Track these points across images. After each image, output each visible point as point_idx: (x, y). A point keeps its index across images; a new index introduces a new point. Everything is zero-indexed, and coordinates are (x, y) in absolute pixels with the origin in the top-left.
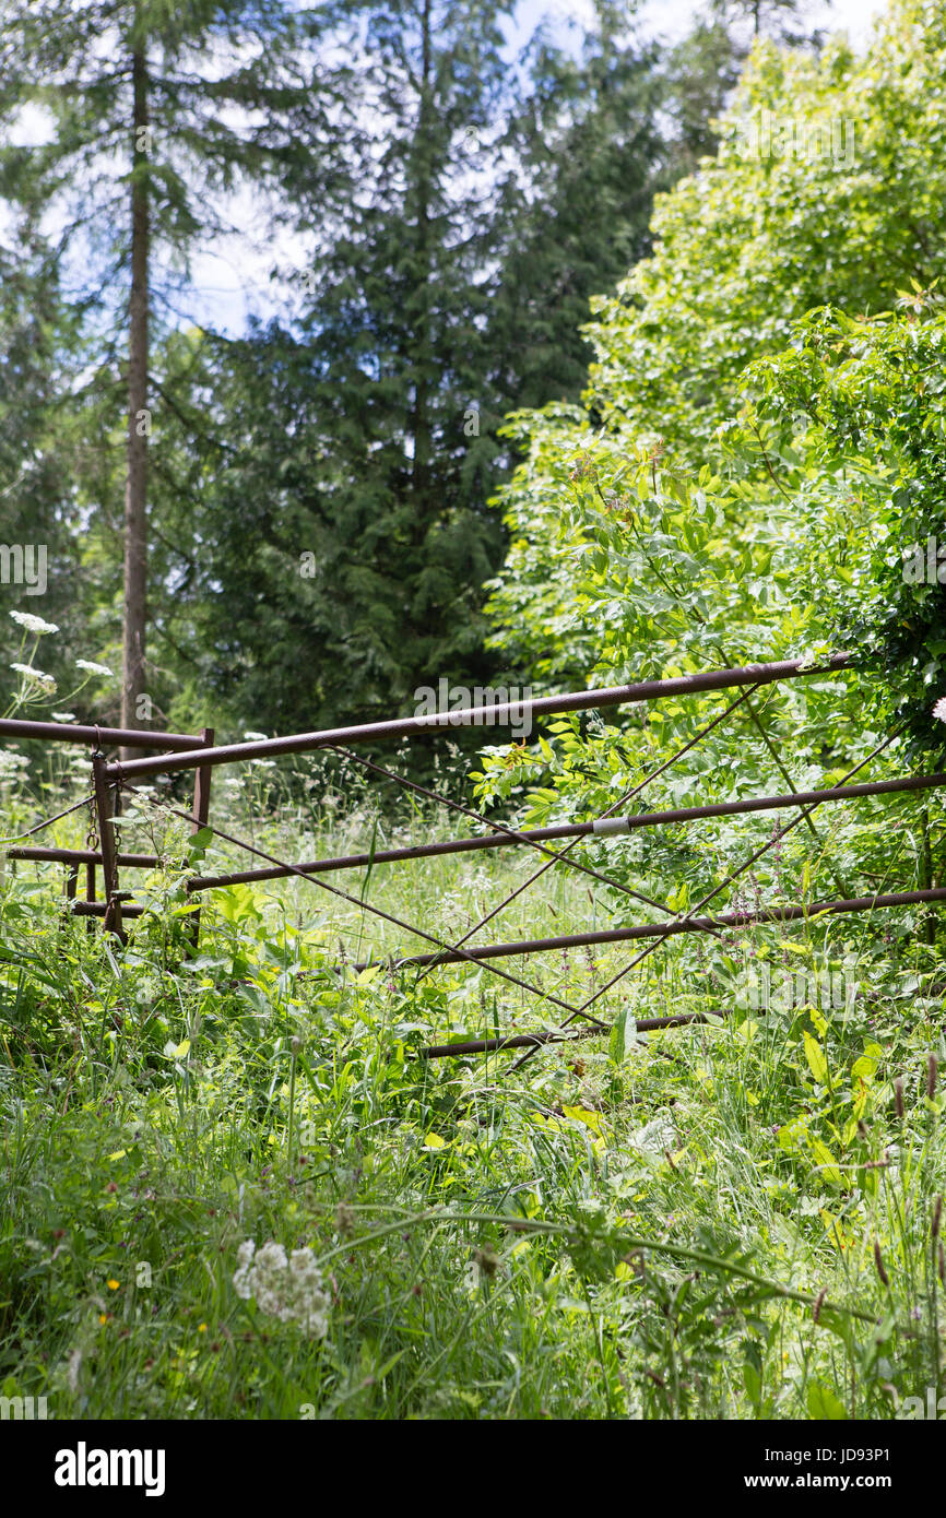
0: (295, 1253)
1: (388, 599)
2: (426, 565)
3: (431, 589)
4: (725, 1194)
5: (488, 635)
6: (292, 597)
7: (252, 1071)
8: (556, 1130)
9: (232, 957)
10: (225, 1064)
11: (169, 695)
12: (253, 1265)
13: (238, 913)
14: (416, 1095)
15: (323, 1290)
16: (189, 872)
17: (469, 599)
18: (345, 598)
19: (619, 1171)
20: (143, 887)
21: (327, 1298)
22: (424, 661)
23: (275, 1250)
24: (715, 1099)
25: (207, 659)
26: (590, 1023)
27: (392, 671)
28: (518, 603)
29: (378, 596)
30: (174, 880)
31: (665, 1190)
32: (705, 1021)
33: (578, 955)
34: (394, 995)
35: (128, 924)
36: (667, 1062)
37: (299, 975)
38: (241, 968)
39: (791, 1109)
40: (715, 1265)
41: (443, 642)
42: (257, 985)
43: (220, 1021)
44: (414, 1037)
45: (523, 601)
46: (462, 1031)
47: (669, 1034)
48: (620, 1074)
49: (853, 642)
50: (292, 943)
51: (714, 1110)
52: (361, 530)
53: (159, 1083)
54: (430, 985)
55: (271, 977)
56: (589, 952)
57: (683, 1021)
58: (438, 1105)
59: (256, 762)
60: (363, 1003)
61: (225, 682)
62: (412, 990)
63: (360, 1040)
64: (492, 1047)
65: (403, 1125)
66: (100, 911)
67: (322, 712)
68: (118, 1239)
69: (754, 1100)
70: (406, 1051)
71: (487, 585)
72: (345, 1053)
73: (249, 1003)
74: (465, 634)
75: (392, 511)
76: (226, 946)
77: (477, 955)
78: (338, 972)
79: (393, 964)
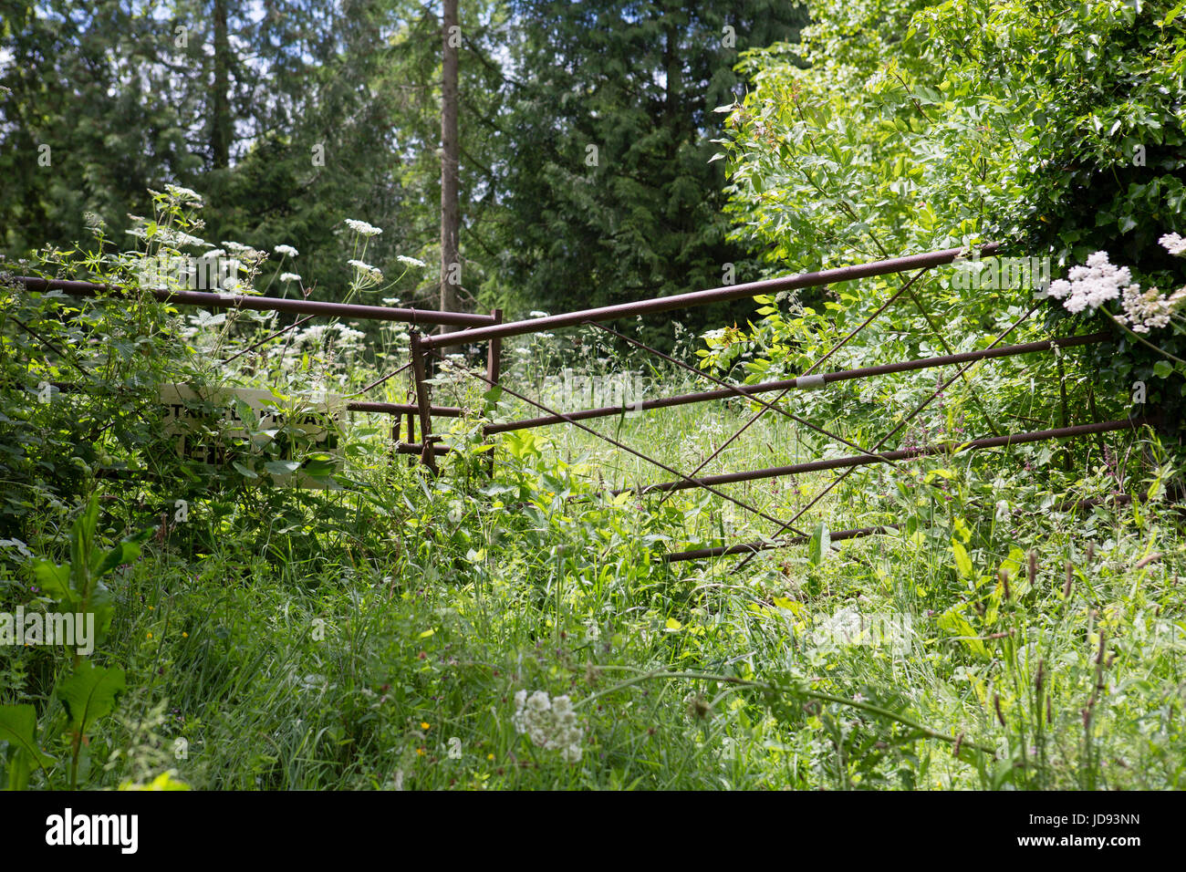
0: (556, 699)
1: (647, 203)
2: (678, 174)
3: (682, 195)
4: (897, 665)
5: (728, 231)
6: (570, 203)
7: (533, 571)
8: (768, 616)
9: (519, 485)
10: (513, 565)
11: (477, 283)
12: (525, 708)
13: (522, 452)
14: (660, 589)
15: (578, 727)
16: (484, 420)
17: (712, 201)
18: (613, 202)
19: (815, 646)
20: (450, 432)
21: (581, 732)
22: (677, 252)
23: (542, 696)
24: (892, 593)
25: (507, 254)
26: (795, 535)
27: (651, 259)
28: (751, 203)
29: (639, 200)
30: (473, 426)
31: (851, 661)
32: (884, 532)
33: (785, 482)
34: (642, 514)
35: (440, 461)
36: (855, 564)
37: (569, 499)
38: (525, 493)
39: (952, 598)
40: (878, 713)
41: (692, 237)
42: (537, 506)
43: (509, 533)
44: (658, 546)
45: (754, 202)
46: (696, 541)
47: (856, 543)
48: (818, 574)
49: (1001, 234)
50: (564, 474)
51: (891, 601)
52: (627, 147)
53: (465, 581)
54: (671, 505)
55: (547, 500)
56: (793, 480)
57: (867, 533)
58: (678, 597)
59: (539, 334)
60: (618, 520)
61: (520, 271)
62: (657, 510)
63: (617, 547)
64: (718, 553)
65: (649, 612)
66: (418, 450)
67: (597, 294)
68: (431, 695)
69: (923, 593)
70: (652, 557)
71: (725, 190)
72: (604, 559)
73: (532, 520)
74: (710, 231)
75: (650, 132)
76: (514, 477)
77: (707, 483)
78: (599, 496)
79: (640, 490)
